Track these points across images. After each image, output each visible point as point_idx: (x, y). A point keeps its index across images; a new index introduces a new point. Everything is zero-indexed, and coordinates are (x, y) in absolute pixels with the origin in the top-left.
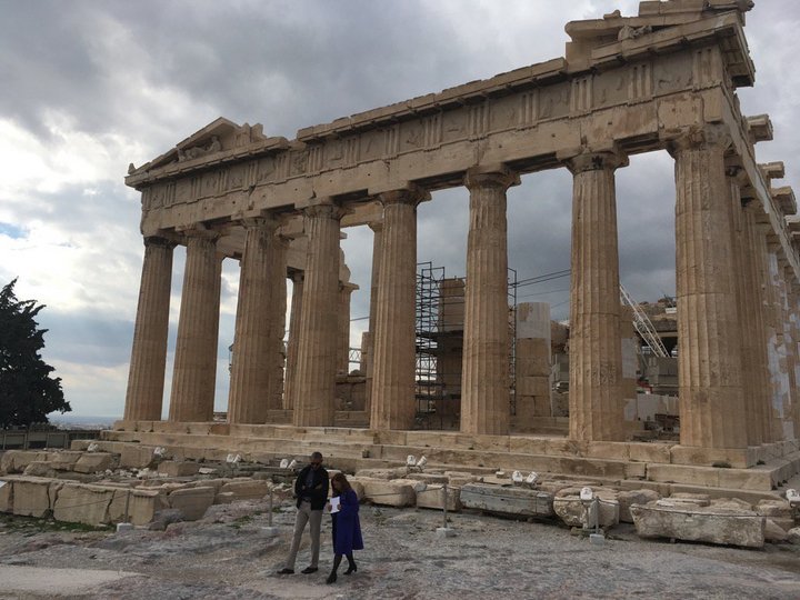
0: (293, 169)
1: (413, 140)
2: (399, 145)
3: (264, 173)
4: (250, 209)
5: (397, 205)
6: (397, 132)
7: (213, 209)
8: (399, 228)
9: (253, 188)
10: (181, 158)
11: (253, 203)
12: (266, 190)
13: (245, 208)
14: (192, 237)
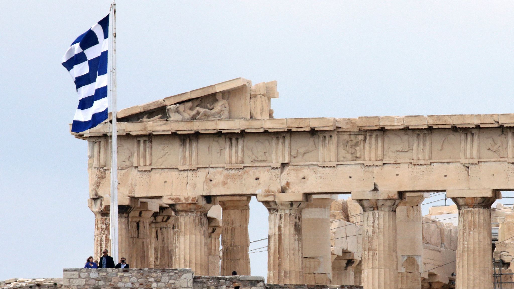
0: (342, 152)
1: (495, 149)
2: (479, 150)
3: (301, 150)
4: (283, 191)
5: (477, 209)
6: (476, 137)
7: (225, 183)
8: (479, 234)
9: (284, 165)
10: (174, 117)
11: (288, 184)
12: (306, 172)
13: (276, 188)
14: (186, 211)
